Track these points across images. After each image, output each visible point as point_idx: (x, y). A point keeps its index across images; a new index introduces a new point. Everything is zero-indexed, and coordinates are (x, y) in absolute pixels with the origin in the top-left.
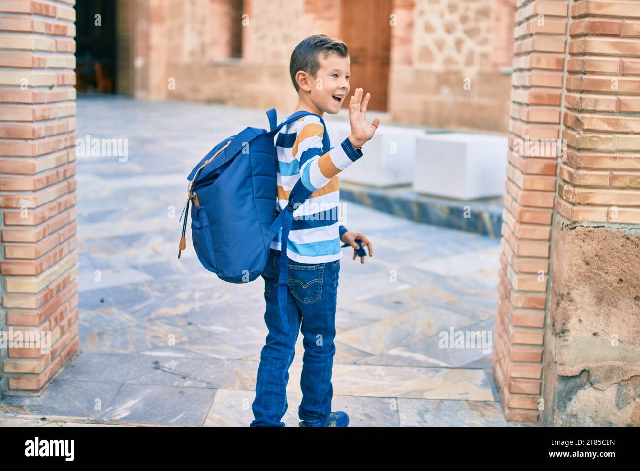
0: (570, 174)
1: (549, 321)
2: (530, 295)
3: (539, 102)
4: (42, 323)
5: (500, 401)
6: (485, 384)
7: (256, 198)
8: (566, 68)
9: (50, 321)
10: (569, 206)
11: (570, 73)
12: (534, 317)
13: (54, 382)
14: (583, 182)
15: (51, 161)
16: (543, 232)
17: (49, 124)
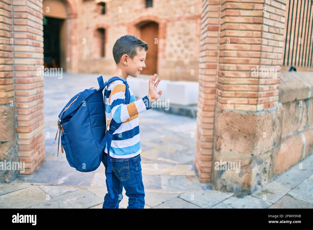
0: (221, 93)
1: (214, 146)
2: (207, 137)
3: (209, 67)
4: (31, 150)
5: (197, 175)
6: (192, 170)
7: (93, 127)
8: (218, 55)
9: (34, 149)
10: (220, 104)
11: (220, 57)
12: (209, 145)
13: (36, 171)
14: (225, 95)
15: (34, 91)
16: (211, 114)
17: (34, 78)
